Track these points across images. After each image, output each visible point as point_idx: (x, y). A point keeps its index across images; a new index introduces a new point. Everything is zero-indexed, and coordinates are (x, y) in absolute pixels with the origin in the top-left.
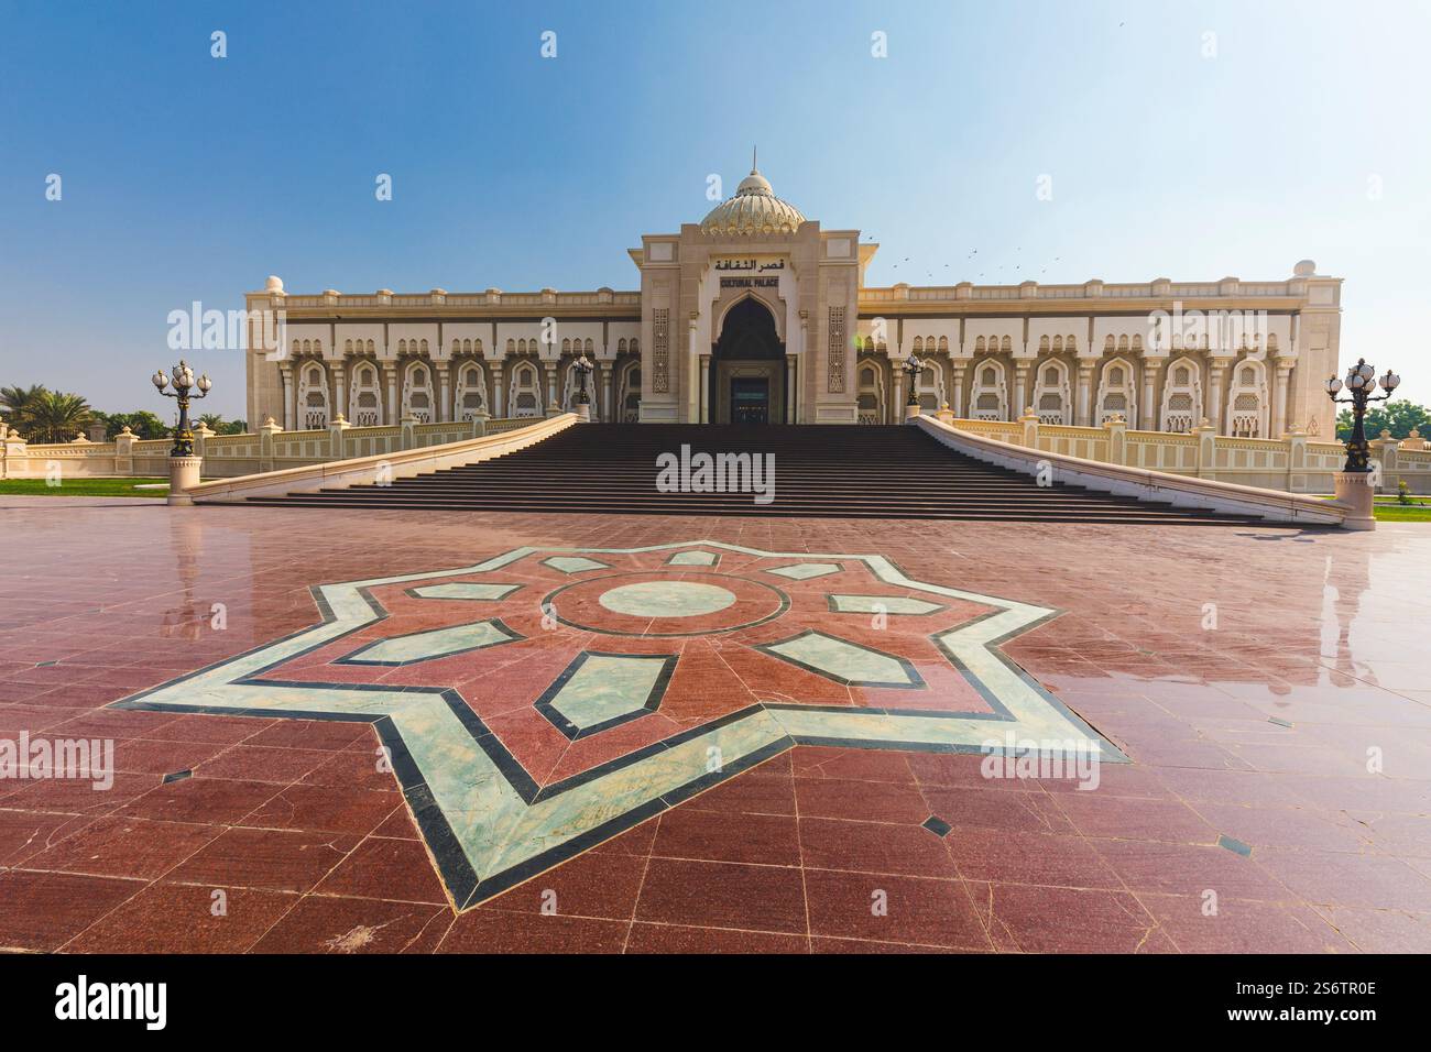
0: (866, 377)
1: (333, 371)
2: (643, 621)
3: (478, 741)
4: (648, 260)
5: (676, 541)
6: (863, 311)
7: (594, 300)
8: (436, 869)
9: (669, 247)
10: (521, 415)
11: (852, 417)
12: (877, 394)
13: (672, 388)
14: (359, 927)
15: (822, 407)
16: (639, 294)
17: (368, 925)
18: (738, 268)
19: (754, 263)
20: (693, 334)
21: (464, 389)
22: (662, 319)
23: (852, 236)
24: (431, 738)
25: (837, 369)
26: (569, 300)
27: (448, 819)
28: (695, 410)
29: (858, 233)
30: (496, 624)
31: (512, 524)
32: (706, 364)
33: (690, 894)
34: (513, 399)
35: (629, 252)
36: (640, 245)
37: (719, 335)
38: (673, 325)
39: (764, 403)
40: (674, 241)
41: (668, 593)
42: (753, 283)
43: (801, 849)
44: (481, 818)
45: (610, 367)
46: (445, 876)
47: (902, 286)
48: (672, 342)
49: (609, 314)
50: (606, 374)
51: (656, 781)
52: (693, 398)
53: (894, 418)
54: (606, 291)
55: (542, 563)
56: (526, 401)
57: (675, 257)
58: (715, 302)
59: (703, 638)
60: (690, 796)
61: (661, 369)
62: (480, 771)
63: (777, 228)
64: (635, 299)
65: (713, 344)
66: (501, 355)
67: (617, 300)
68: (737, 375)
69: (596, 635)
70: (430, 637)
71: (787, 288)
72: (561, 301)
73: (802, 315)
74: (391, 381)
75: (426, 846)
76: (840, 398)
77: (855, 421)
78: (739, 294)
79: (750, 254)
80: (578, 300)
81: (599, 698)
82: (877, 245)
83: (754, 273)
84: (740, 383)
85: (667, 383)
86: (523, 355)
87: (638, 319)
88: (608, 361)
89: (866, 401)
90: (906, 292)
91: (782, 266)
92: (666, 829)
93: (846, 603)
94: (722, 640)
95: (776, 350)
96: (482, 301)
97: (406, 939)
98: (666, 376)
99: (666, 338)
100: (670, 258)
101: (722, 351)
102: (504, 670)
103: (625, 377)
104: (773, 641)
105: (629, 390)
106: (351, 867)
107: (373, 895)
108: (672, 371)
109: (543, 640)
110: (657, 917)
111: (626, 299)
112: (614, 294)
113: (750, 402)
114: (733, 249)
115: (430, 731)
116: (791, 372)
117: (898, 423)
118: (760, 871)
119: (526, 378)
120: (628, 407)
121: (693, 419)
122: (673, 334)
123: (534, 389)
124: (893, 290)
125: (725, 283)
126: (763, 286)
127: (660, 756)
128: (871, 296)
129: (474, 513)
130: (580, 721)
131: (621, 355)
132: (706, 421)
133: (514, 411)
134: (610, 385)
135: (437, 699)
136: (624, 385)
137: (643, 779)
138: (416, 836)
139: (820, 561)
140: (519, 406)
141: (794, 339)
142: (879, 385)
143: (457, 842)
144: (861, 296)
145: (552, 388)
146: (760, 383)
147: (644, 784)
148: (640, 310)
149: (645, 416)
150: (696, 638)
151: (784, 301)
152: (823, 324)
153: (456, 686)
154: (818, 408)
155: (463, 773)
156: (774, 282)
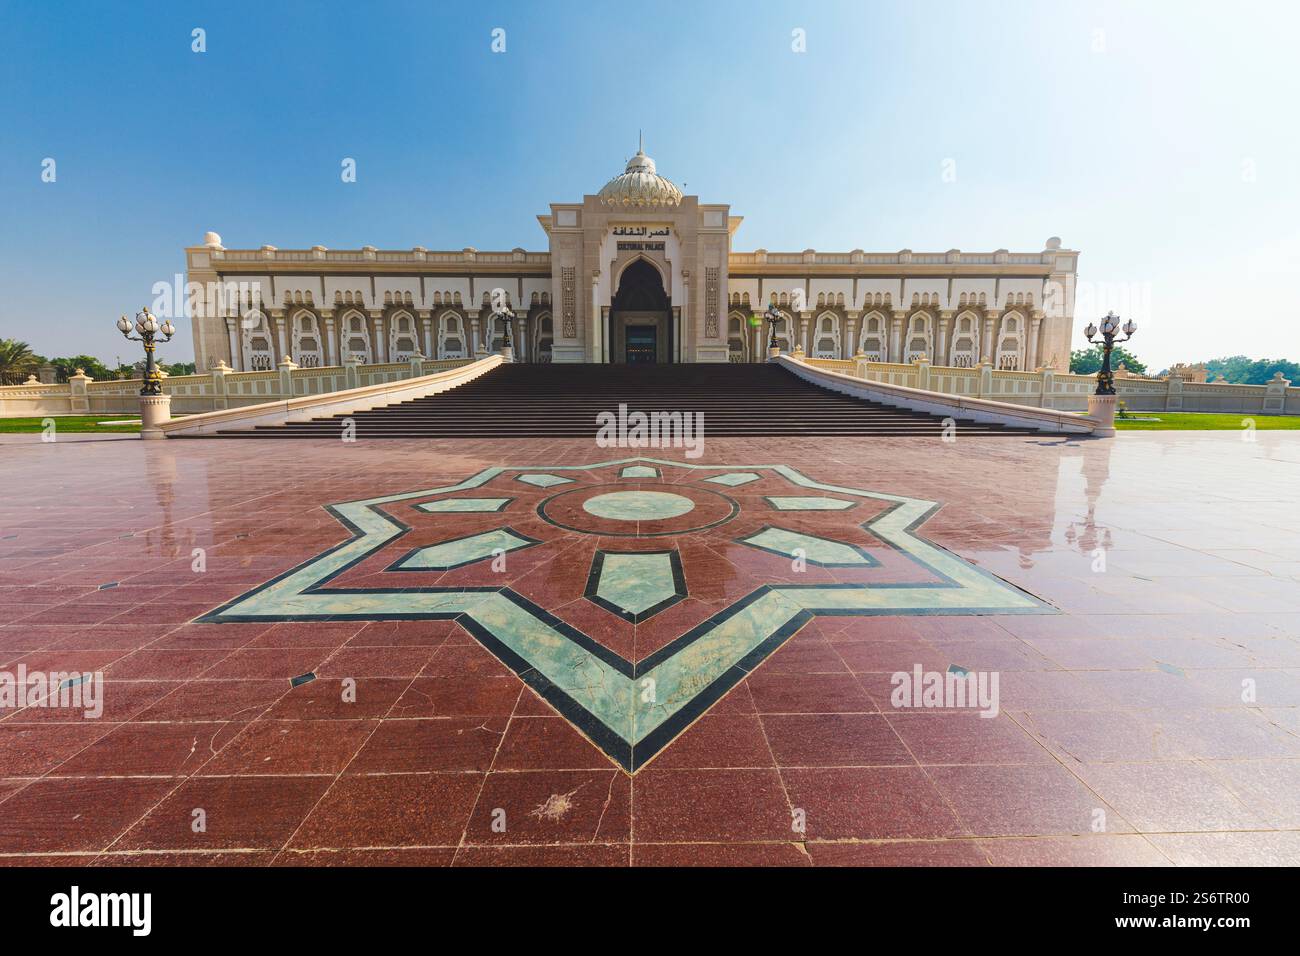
0: (734, 325)
1: (275, 319)
2: (632, 525)
3: (555, 628)
4: (556, 225)
5: (617, 458)
6: (732, 272)
7: (509, 259)
8: (587, 739)
9: (574, 214)
10: (449, 357)
11: (724, 357)
12: (742, 339)
13: (579, 334)
14: (553, 796)
15: (701, 349)
16: (548, 255)
17: (560, 794)
18: (631, 233)
19: (644, 230)
20: (596, 290)
21: (397, 335)
22: (569, 276)
23: (724, 209)
24: (514, 629)
25: (712, 318)
26: (488, 259)
27: (572, 696)
28: (598, 352)
29: (728, 207)
30: (509, 531)
31: (469, 448)
32: (607, 314)
33: (809, 742)
34: (441, 343)
35: (538, 218)
36: (548, 212)
37: (617, 290)
38: (578, 281)
39: (653, 346)
40: (578, 210)
41: (636, 500)
42: (644, 247)
43: (872, 699)
44: (600, 694)
45: (525, 316)
46: (600, 745)
47: (762, 252)
48: (578, 295)
49: (523, 271)
50: (522, 322)
51: (723, 652)
52: (597, 343)
53: (755, 358)
54: (519, 251)
55: (516, 479)
56: (453, 345)
57: (579, 224)
58: (612, 262)
59: (688, 535)
60: (759, 662)
61: (569, 318)
62: (574, 655)
63: (663, 202)
64: (544, 259)
65: (612, 298)
66: (429, 305)
67: (530, 259)
68: (631, 324)
69: (599, 537)
70: (460, 544)
71: (672, 251)
72: (481, 259)
73: (685, 274)
74: (330, 328)
75: (568, 721)
76: (715, 342)
77: (727, 361)
78: (632, 256)
79: (641, 223)
80: (495, 259)
81: (635, 587)
82: (742, 218)
83: (645, 238)
84: (633, 330)
85: (574, 329)
86: (449, 306)
87: (548, 275)
88: (523, 311)
89: (735, 345)
90: (765, 257)
91: (667, 233)
92: (757, 691)
93: (782, 503)
94: (704, 536)
95: (663, 302)
96: (410, 257)
97: (601, 802)
98: (574, 323)
99: (573, 291)
100: (575, 224)
101: (619, 304)
102: (540, 569)
103: (537, 325)
104: (744, 535)
105: (542, 336)
106: (513, 745)
107: (548, 767)
108: (578, 320)
109: (558, 542)
110: (794, 763)
111: (537, 259)
112: (526, 254)
113: (641, 346)
114: (628, 217)
115: (510, 624)
116: (676, 321)
117: (758, 361)
118: (851, 719)
119: (452, 325)
120: (541, 350)
121: (597, 360)
122: (578, 288)
123: (460, 335)
124: (755, 254)
125: (621, 246)
126: (652, 249)
127: (714, 631)
128: (737, 259)
129: (432, 440)
130: (632, 607)
131: (534, 307)
132: (607, 361)
133: (443, 354)
134: (525, 331)
135: (497, 596)
136: (538, 331)
137: (713, 652)
138: (553, 713)
139: (740, 471)
140: (447, 349)
141: (678, 295)
142: (744, 331)
143: (592, 716)
144: (730, 259)
145: (475, 334)
146: (650, 330)
147: (716, 655)
148: (551, 268)
149: (557, 358)
150: (683, 535)
151: (669, 262)
152: (701, 281)
153: (508, 585)
154: (698, 350)
155: (559, 656)
156: (661, 247)
